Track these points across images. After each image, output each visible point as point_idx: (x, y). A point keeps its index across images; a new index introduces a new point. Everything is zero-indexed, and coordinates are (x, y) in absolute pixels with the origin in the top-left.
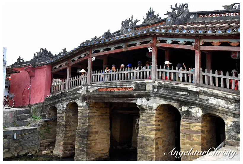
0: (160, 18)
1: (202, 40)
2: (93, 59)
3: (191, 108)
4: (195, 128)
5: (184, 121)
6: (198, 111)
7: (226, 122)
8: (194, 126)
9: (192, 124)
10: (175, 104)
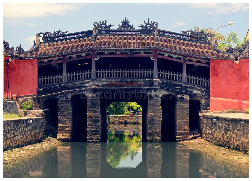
0: (135, 28)
1: (187, 58)
2: (97, 59)
3: (183, 96)
4: (186, 106)
5: (179, 103)
6: (187, 97)
7: (202, 102)
8: (185, 105)
9: (184, 105)
10: (173, 94)
